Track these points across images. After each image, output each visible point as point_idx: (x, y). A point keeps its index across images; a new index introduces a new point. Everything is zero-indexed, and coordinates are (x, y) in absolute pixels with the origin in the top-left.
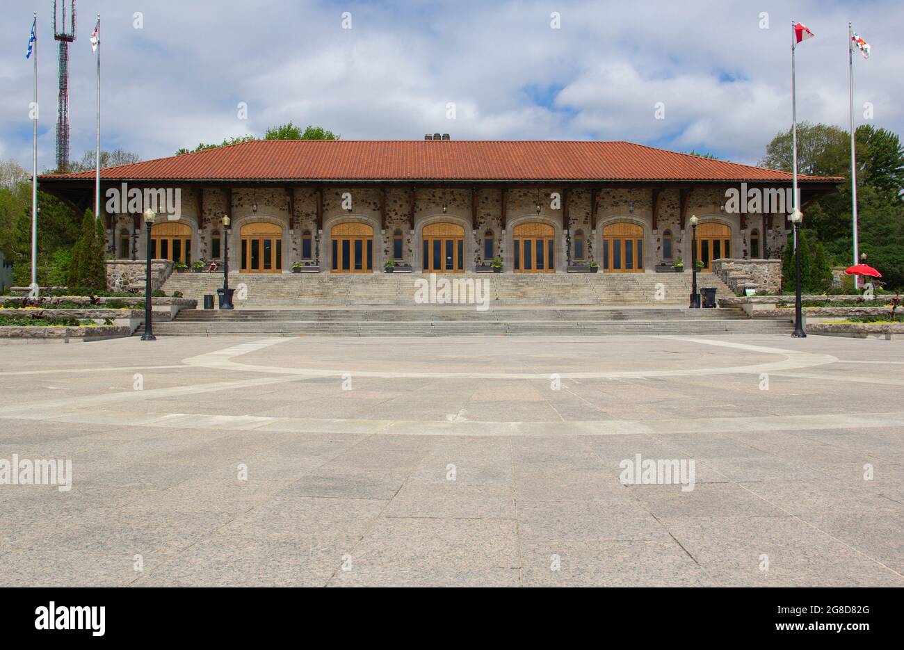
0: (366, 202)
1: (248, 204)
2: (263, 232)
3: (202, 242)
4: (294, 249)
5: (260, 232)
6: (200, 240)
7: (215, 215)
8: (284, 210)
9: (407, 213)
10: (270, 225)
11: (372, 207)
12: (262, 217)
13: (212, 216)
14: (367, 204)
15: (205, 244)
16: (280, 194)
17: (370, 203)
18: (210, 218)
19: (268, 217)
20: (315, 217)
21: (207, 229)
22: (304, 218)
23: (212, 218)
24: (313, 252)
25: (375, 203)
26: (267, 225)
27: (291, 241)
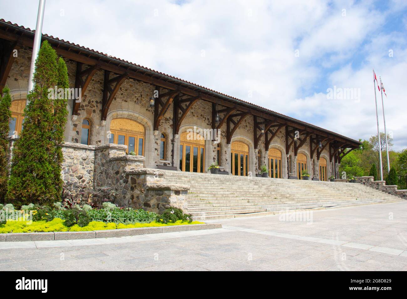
0: (204, 117)
1: (121, 98)
2: (129, 128)
3: (74, 130)
4: (156, 149)
5: (126, 128)
6: (72, 127)
7: (89, 102)
8: (149, 111)
9: (225, 131)
10: (135, 123)
11: (207, 121)
12: (132, 114)
13: (86, 103)
14: (204, 119)
15: (78, 132)
16: (147, 95)
17: (206, 119)
18: (84, 104)
19: (137, 115)
20: (171, 122)
21: (81, 116)
22: (164, 121)
23: (86, 106)
24: (169, 153)
25: (208, 119)
26: (132, 122)
27: (154, 141)
